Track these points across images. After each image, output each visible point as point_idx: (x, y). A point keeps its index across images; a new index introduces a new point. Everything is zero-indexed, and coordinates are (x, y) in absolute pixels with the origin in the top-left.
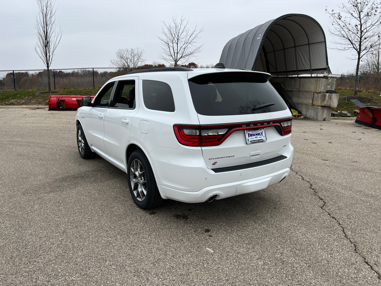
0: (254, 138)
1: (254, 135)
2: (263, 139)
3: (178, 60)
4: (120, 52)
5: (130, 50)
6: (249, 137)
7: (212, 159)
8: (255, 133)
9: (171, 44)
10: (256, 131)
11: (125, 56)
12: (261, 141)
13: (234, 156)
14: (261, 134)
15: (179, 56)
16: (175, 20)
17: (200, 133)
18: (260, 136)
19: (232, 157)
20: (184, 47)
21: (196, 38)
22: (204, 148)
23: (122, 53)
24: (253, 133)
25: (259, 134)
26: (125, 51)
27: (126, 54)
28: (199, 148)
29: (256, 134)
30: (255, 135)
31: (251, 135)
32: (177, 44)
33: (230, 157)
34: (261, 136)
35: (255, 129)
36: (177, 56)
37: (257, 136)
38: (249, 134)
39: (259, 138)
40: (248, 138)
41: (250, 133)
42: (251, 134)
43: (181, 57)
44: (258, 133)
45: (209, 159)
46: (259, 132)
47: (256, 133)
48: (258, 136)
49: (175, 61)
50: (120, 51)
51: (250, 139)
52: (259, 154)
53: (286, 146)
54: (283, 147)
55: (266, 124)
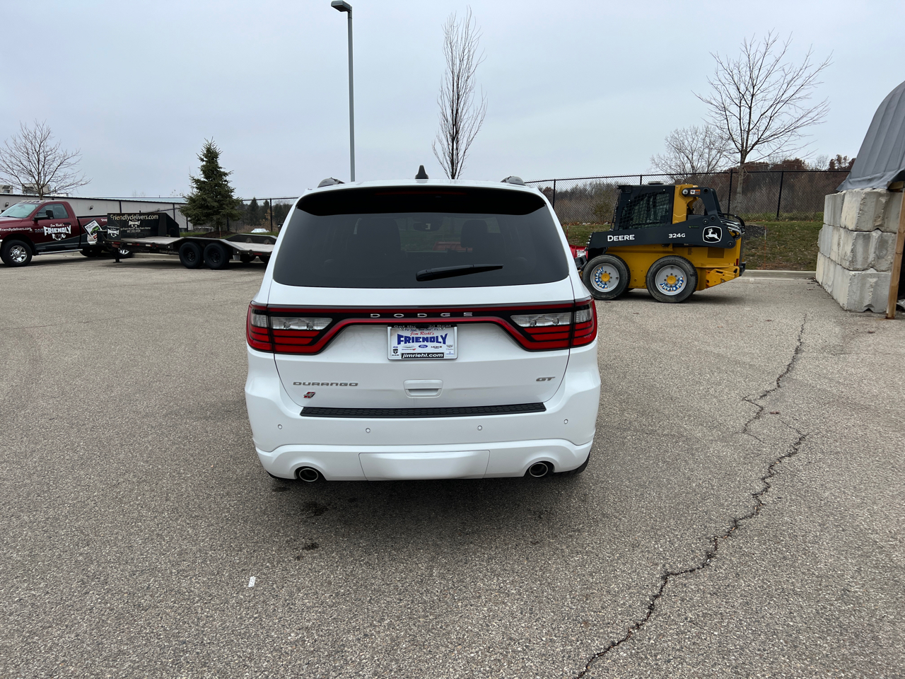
0: (415, 348)
1: (417, 340)
2: (443, 353)
4: (676, 135)
5: (701, 129)
6: (399, 343)
7: (300, 384)
8: (422, 336)
9: (734, 109)
10: (427, 332)
11: (686, 143)
12: (440, 357)
13: (356, 384)
14: (440, 340)
15: (752, 139)
16: (748, 47)
17: (270, 323)
18: (435, 344)
19: (350, 385)
20: (769, 114)
21: (806, 87)
22: (279, 357)
23: (682, 139)
24: (415, 336)
25: (433, 340)
26: (690, 133)
27: (690, 139)
28: (270, 356)
29: (425, 339)
30: (421, 340)
31: (407, 340)
32: (750, 108)
33: (346, 385)
34: (442, 344)
35: (422, 326)
36: (747, 140)
37: (425, 343)
38: (400, 337)
39: (430, 348)
40: (396, 345)
41: (406, 333)
42: (406, 337)
43: (758, 141)
44: (431, 336)
45: (295, 384)
46: (437, 333)
47: (425, 336)
48: (429, 344)
49: (741, 152)
50: (678, 133)
51: (402, 348)
52: (437, 389)
53: (549, 379)
54: (538, 380)
55: (448, 314)
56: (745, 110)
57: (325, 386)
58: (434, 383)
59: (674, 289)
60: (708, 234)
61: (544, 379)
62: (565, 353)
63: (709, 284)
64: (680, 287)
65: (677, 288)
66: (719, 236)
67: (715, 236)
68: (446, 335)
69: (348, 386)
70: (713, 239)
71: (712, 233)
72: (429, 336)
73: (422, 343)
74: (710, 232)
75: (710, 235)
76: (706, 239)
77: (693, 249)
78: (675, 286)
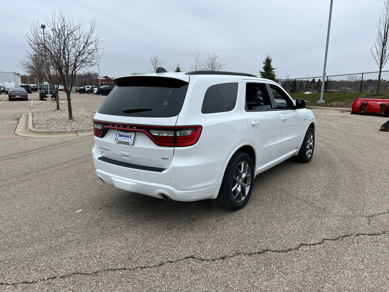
0: (122, 139)
1: (123, 136)
2: (129, 142)
6: (119, 137)
8: (125, 135)
10: (127, 133)
12: (128, 144)
13: (110, 150)
14: (130, 137)
18: (128, 138)
24: (123, 135)
25: (128, 137)
29: (126, 136)
31: (121, 136)
33: (108, 150)
34: (130, 139)
37: (125, 138)
38: (119, 134)
39: (126, 140)
41: (121, 133)
42: (121, 135)
44: (128, 135)
45: (99, 147)
46: (129, 134)
47: (126, 135)
48: (127, 138)
51: (120, 139)
52: (129, 156)
53: (167, 159)
54: (162, 159)
55: (129, 127)
57: (104, 150)
58: (128, 153)
61: (164, 159)
62: (172, 149)
68: (131, 135)
72: (127, 135)
73: (124, 138)
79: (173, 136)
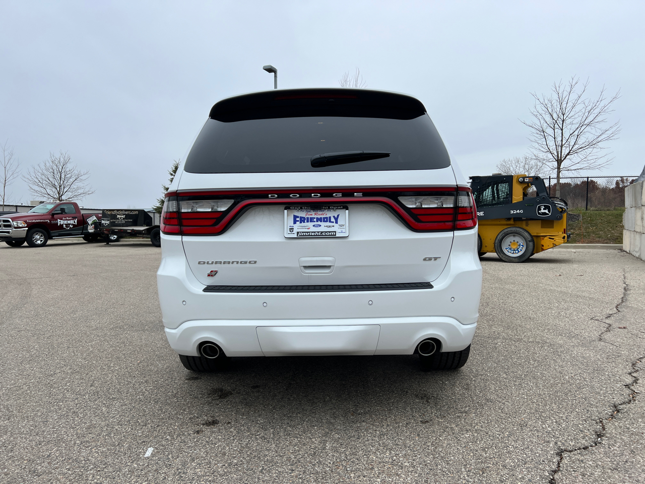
0: (310, 227)
1: (312, 220)
2: (335, 232)
3: (564, 159)
4: (504, 164)
5: (522, 159)
6: (295, 223)
7: (204, 263)
8: (316, 216)
10: (321, 213)
11: (512, 169)
12: (332, 236)
13: (255, 262)
14: (333, 220)
15: (565, 151)
16: (558, 88)
17: (179, 207)
18: (328, 224)
19: (250, 262)
20: (576, 133)
21: (602, 114)
22: (186, 239)
23: (508, 166)
24: (309, 216)
25: (326, 220)
26: (514, 162)
27: (514, 166)
28: (178, 238)
29: (319, 220)
30: (315, 220)
31: (302, 220)
32: (562, 130)
33: (246, 263)
34: (334, 224)
35: (316, 206)
36: (561, 152)
37: (319, 223)
38: (295, 217)
39: (323, 227)
40: (292, 224)
41: (302, 214)
42: (301, 218)
43: (569, 152)
44: (325, 216)
45: (199, 263)
46: (330, 214)
47: (319, 217)
48: (323, 224)
49: (557, 161)
50: (505, 162)
51: (298, 227)
52: (329, 267)
53: (436, 259)
54: (425, 260)
55: (340, 195)
56: (558, 131)
57: (226, 265)
58: (326, 260)
59: (517, 252)
60: (541, 210)
61: (430, 259)
62: (449, 234)
63: (544, 248)
64: (521, 250)
65: (519, 251)
66: (549, 211)
67: (547, 211)
68: (338, 216)
69: (248, 265)
70: (545, 214)
71: (544, 209)
72: (322, 216)
73: (316, 223)
74: (542, 209)
75: (542, 211)
76: (539, 213)
77: (529, 222)
78: (517, 250)
79: (452, 206)
